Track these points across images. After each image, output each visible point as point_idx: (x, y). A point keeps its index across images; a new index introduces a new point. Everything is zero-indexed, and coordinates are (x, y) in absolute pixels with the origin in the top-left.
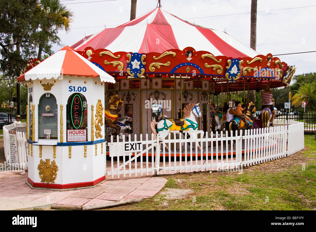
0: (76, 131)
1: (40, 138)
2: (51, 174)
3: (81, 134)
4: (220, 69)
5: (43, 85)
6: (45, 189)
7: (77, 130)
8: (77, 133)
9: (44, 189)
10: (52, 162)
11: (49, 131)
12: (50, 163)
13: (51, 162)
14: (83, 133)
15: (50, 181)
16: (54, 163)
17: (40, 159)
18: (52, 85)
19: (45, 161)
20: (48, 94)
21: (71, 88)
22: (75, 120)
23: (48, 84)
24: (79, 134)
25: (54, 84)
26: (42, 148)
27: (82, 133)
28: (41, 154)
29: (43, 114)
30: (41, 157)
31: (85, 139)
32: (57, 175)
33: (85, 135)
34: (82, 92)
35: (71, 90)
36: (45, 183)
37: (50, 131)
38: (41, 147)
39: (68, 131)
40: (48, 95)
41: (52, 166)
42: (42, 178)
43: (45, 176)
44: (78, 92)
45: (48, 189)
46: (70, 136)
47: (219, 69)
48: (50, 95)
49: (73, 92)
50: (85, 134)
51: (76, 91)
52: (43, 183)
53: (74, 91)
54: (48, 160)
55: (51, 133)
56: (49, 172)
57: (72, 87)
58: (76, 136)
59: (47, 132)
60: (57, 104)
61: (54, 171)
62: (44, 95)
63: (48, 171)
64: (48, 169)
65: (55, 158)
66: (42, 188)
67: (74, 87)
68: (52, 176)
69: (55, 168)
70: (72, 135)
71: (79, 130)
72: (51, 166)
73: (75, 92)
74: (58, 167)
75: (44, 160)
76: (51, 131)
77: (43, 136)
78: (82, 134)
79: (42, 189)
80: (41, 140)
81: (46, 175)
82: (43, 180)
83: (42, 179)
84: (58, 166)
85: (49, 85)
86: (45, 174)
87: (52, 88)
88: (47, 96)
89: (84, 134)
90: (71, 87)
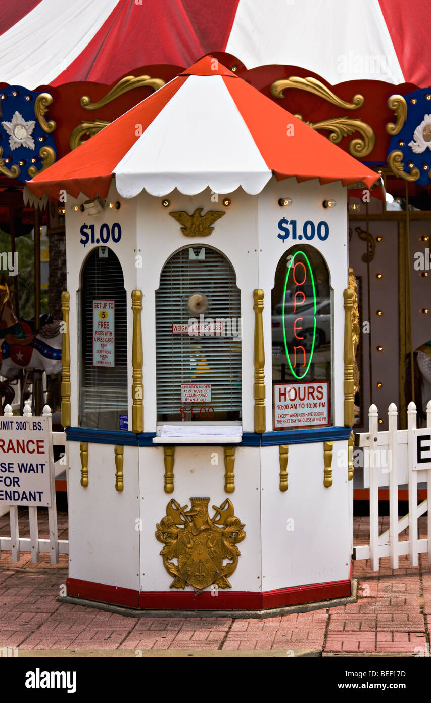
0: (299, 388)
1: (162, 418)
2: (215, 552)
3: (314, 399)
4: (361, 137)
5: (178, 216)
6: (189, 613)
7: (302, 386)
8: (302, 397)
9: (185, 613)
10: (218, 506)
11: (203, 390)
12: (211, 513)
13: (214, 507)
14: (320, 396)
15: (210, 580)
16: (225, 510)
17: (167, 499)
18: (217, 215)
19: (186, 506)
20: (197, 249)
21: (284, 225)
22: (295, 348)
23: (200, 210)
24: (308, 399)
25: (224, 213)
26: (172, 456)
27: (317, 396)
28: (169, 478)
29: (174, 325)
30: (168, 491)
31: (325, 419)
32: (239, 557)
33: (323, 405)
34: (315, 243)
35: (283, 233)
36: (188, 589)
37: (206, 391)
38: (169, 452)
39: (277, 387)
40: (197, 253)
41: (218, 523)
42: (176, 573)
43: (189, 563)
44: (304, 241)
45: (203, 612)
46: (280, 407)
47: (358, 134)
48: (206, 253)
49: (290, 242)
50: (325, 400)
51: (300, 238)
52: (181, 590)
53: (294, 237)
54: (200, 502)
55: (212, 398)
56: (210, 548)
57: (286, 222)
58: (298, 406)
59: (193, 392)
60: (236, 287)
61: (226, 543)
62: (181, 254)
63: (204, 541)
64: (204, 534)
65: (229, 490)
66: (177, 612)
67: (293, 223)
68: (217, 560)
69: (233, 529)
70: (286, 403)
71: (307, 385)
72: (214, 522)
73: (297, 242)
74: (243, 526)
75: (184, 501)
76: (212, 390)
77: (177, 411)
78: (317, 401)
79: (175, 615)
80: (171, 427)
81: (195, 558)
82: (180, 578)
83: (175, 576)
84: (242, 522)
85: (203, 214)
86: (191, 555)
87: (218, 225)
88: (192, 256)
89: (321, 401)
90: (284, 221)
